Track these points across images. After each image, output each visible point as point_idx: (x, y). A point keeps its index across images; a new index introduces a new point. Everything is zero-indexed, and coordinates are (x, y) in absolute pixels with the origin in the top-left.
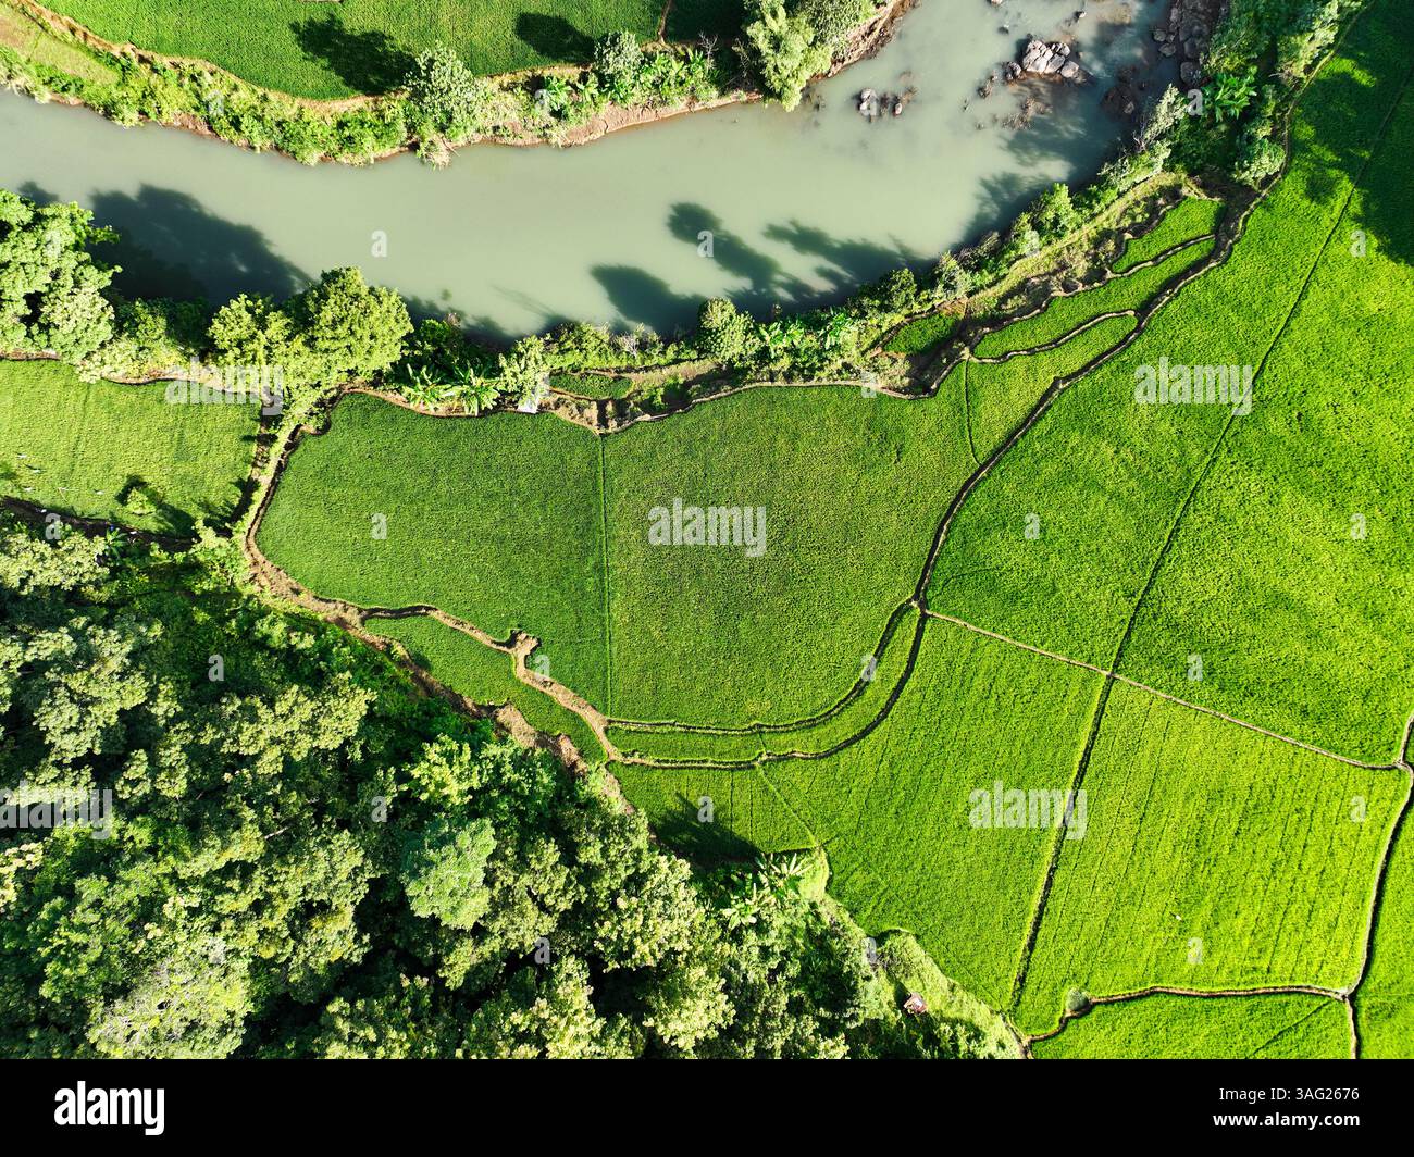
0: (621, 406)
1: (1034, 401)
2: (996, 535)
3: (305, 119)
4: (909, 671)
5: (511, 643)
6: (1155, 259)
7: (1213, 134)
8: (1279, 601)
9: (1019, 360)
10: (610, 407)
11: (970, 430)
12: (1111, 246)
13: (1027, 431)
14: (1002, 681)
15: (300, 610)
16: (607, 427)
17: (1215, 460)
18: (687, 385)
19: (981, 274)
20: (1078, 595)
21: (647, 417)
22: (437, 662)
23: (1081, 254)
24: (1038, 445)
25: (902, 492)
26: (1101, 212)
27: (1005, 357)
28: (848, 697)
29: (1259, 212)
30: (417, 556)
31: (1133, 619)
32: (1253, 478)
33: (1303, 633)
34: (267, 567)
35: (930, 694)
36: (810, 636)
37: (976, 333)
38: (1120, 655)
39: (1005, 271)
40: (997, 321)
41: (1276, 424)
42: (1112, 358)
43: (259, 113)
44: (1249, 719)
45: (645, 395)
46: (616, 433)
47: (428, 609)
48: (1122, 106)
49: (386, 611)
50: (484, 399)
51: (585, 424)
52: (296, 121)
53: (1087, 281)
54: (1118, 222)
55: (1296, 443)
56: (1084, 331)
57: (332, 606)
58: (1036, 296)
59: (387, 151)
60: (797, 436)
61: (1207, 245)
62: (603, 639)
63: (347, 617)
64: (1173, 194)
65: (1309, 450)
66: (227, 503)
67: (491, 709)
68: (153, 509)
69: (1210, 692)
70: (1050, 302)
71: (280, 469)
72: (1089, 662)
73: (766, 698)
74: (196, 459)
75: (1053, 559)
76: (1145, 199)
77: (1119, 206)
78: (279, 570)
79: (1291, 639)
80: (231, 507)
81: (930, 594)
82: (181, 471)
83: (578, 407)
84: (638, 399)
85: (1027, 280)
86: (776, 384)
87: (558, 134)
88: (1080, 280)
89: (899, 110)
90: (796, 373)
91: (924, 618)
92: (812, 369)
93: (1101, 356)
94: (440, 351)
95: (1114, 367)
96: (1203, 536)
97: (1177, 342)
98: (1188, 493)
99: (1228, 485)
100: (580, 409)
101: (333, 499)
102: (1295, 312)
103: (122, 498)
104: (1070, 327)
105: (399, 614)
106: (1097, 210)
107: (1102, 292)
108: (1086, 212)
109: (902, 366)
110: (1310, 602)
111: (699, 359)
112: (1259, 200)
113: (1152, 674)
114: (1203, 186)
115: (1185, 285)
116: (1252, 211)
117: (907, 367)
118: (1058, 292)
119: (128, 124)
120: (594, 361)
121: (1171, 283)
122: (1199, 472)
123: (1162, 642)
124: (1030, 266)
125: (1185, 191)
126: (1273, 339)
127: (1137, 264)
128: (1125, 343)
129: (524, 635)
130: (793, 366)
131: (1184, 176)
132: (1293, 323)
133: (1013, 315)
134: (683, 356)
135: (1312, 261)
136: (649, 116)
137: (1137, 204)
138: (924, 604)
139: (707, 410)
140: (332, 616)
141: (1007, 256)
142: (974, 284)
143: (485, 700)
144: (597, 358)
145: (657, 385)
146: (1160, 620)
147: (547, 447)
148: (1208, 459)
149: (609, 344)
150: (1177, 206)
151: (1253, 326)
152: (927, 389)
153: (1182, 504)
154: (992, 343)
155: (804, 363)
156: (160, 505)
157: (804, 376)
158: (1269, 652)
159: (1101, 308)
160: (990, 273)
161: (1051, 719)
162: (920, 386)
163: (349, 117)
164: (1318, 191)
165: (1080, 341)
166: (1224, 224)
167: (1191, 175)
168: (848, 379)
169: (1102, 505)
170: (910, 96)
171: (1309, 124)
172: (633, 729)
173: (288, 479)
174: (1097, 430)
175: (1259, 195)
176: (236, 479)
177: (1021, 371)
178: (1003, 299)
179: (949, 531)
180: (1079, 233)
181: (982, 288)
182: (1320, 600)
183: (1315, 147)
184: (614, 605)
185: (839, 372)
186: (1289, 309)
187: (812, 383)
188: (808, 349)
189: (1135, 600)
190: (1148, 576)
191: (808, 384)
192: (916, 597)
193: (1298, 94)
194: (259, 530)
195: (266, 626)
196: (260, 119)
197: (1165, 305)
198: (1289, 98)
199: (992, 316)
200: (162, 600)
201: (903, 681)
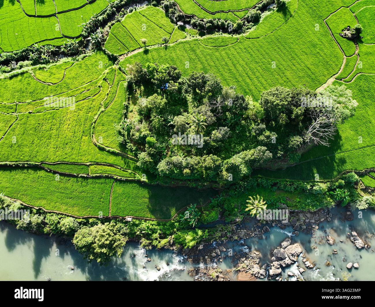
29: (357, 169)
64: (366, 190)
76: (371, 195)
125: (363, 187)
150: (369, 187)
164: (343, 161)
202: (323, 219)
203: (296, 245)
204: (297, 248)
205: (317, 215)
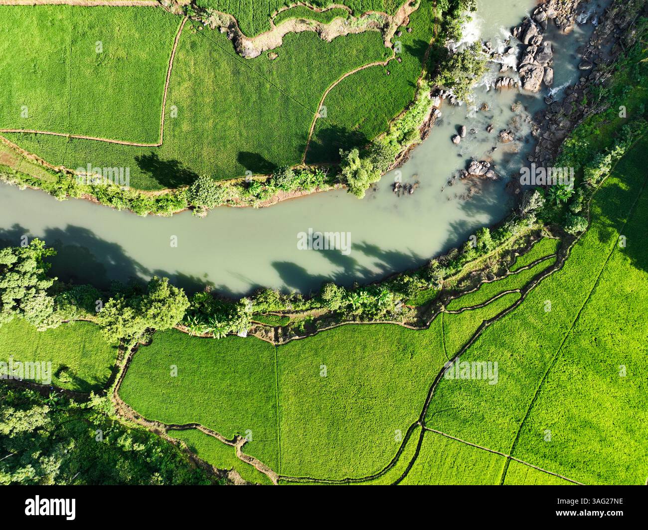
0: (285, 329)
1: (474, 330)
2: (457, 393)
3: (141, 198)
4: (417, 455)
5: (234, 441)
6: (529, 266)
7: (555, 208)
8: (586, 424)
9: (466, 312)
10: (280, 331)
11: (445, 344)
12: (509, 258)
13: (471, 345)
14: (459, 460)
15: (138, 427)
16: (279, 342)
17: (557, 359)
18: (315, 320)
19: (450, 269)
20: (494, 421)
21: (297, 337)
22: (201, 450)
23: (495, 261)
24: (476, 352)
25: (414, 372)
26: (504, 242)
27: (460, 311)
28: (388, 466)
29: (577, 246)
30: (191, 400)
31: (519, 431)
32: (574, 367)
33: (598, 439)
34: (123, 406)
35: (426, 465)
36: (371, 438)
37: (447, 298)
38: (513, 448)
39: (460, 268)
40: (457, 293)
41: (585, 343)
42: (510, 312)
43: (120, 196)
44: (574, 478)
45: (296, 325)
46: (283, 345)
47: (197, 425)
48: (514, 191)
49: (178, 426)
50: (222, 333)
51: (268, 340)
52: (137, 199)
53: (498, 275)
54: (512, 247)
55: (594, 351)
56: (497, 299)
57: (153, 424)
58: (474, 281)
59: (179, 210)
60: (365, 347)
61: (553, 260)
62: (276, 439)
63: (160, 429)
64: (537, 234)
65: (600, 355)
66: (105, 377)
67: (226, 471)
68: (71, 380)
69: (555, 466)
70: (481, 285)
71: (129, 360)
72: (499, 451)
73: (351, 466)
74: (91, 357)
75: (483, 404)
76: (525, 236)
77: (512, 239)
78: (128, 407)
79: (593, 442)
80: (107, 378)
81: (426, 420)
82: (84, 362)
83: (265, 331)
84: (293, 327)
85: (471, 273)
86: (356, 322)
87: (257, 203)
88: (495, 274)
89: (412, 192)
90: (365, 316)
91: (424, 430)
92: (372, 315)
93: (505, 311)
94: (203, 306)
95: (510, 316)
96: (551, 393)
97: (539, 305)
98: (544, 374)
99: (563, 371)
100: (267, 332)
101: (153, 375)
102: (593, 292)
103: (57, 375)
104: (491, 297)
105: (183, 428)
106: (502, 241)
107: (505, 281)
108: (498, 241)
109: (414, 312)
110: (601, 425)
111: (321, 307)
112: (576, 241)
113: (528, 457)
114: (551, 230)
115: (543, 279)
116: (573, 246)
117: (416, 313)
118: (485, 280)
119: (61, 200)
120: (273, 308)
121: (537, 277)
122: (549, 365)
123: (533, 443)
124: (472, 266)
125: (543, 234)
126: (583, 304)
127: (521, 268)
128: (515, 305)
129: (240, 437)
130: (364, 312)
131: (542, 225)
132: (592, 297)
133: (464, 291)
134: (313, 306)
135: (601, 269)
136: (298, 194)
137: (521, 238)
138: (424, 424)
139: (324, 334)
140: (153, 429)
141: (461, 261)
142: (446, 274)
143: (223, 468)
144: (274, 306)
145: (301, 320)
146: (532, 433)
147: (251, 351)
148: (554, 358)
149: (280, 299)
150: (539, 241)
151: (574, 298)
152: (425, 325)
153: (542, 379)
154: (455, 304)
155: (369, 311)
156: (75, 378)
157: (368, 318)
158: (583, 447)
159: (505, 288)
160: (454, 268)
161: (482, 477)
162: (422, 323)
163: (161, 198)
164: (604, 237)
165: (495, 304)
166: (561, 251)
167: (546, 225)
168: (389, 320)
169: (505, 379)
170: (417, 185)
171: (599, 207)
172: (290, 480)
173: (133, 366)
174: (503, 345)
175: (576, 238)
176: (109, 366)
177: (468, 317)
178: (460, 282)
179: (435, 391)
180: (494, 252)
181: (450, 276)
182: (606, 423)
183: (601, 218)
184: (281, 423)
185: (385, 316)
186: (591, 290)
187: (372, 322)
188: (371, 303)
189: (520, 423)
190: (526, 412)
191: (371, 322)
192: (420, 420)
193: (593, 193)
194: (119, 389)
195: (122, 441)
196: (121, 199)
197: (534, 288)
198: (589, 195)
199: (455, 290)
200: (75, 424)
201: (414, 459)
202: (537, 151)
203: (538, 87)
204: (533, 86)
205: (549, 147)
